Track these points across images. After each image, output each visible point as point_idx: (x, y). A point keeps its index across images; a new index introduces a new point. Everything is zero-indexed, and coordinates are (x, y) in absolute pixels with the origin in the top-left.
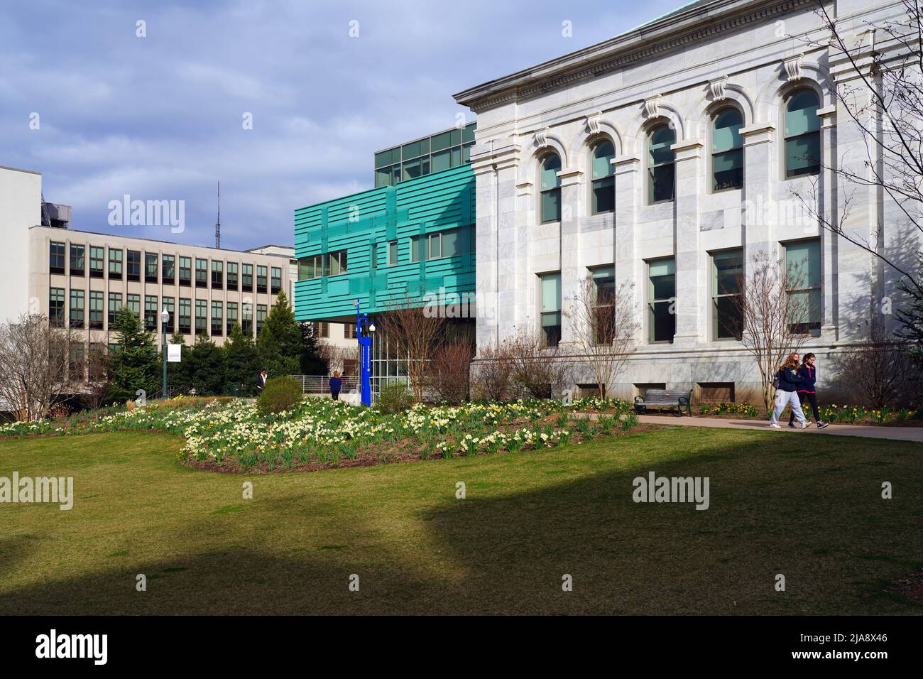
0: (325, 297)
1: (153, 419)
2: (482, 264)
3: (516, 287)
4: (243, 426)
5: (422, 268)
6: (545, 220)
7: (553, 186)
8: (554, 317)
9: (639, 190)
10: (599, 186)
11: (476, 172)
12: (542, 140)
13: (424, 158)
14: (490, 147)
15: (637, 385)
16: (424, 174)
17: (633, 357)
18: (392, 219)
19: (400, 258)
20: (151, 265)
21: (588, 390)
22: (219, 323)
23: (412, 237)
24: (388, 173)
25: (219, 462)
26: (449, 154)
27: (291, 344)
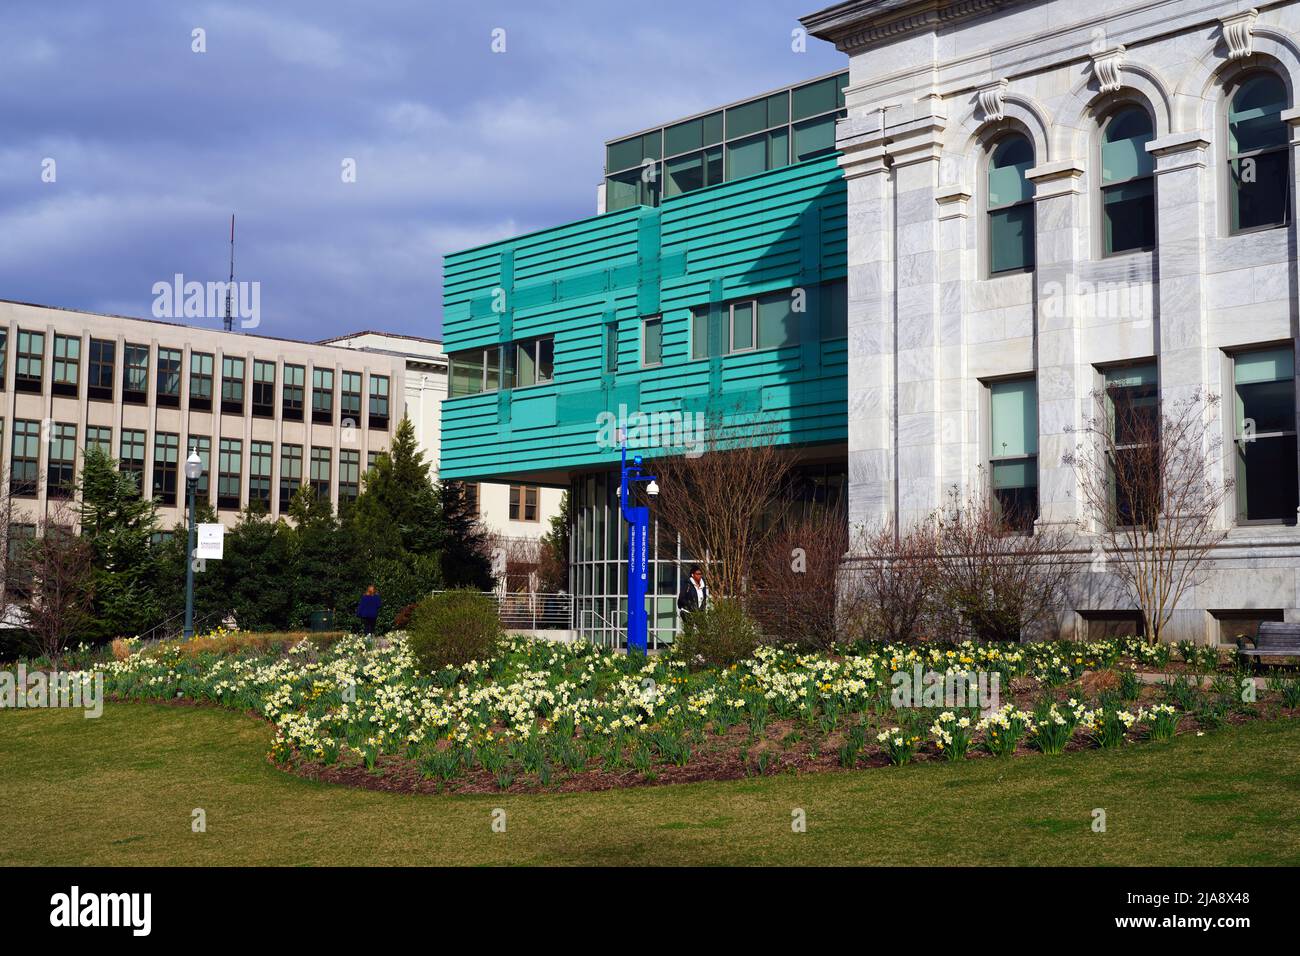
0: (505, 432)
1: (179, 676)
2: (860, 360)
3: (938, 407)
4: (393, 692)
5: (716, 371)
6: (997, 268)
7: (1013, 197)
8: (1020, 469)
9: (1209, 204)
10: (1117, 197)
11: (848, 172)
12: (993, 106)
13: (710, 151)
14: (879, 121)
15: (1216, 614)
16: (709, 185)
17: (1214, 553)
18: (651, 271)
19: (667, 351)
20: (135, 367)
21: (1103, 623)
22: (264, 485)
23: (692, 309)
24: (634, 184)
25: (371, 768)
26: (763, 143)
27: (422, 529)
